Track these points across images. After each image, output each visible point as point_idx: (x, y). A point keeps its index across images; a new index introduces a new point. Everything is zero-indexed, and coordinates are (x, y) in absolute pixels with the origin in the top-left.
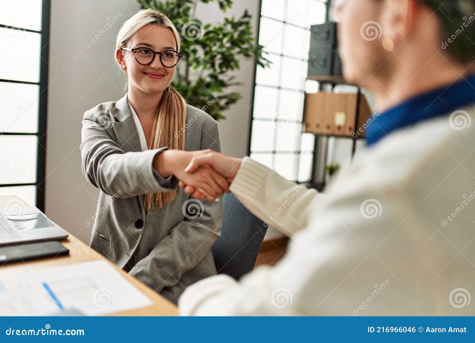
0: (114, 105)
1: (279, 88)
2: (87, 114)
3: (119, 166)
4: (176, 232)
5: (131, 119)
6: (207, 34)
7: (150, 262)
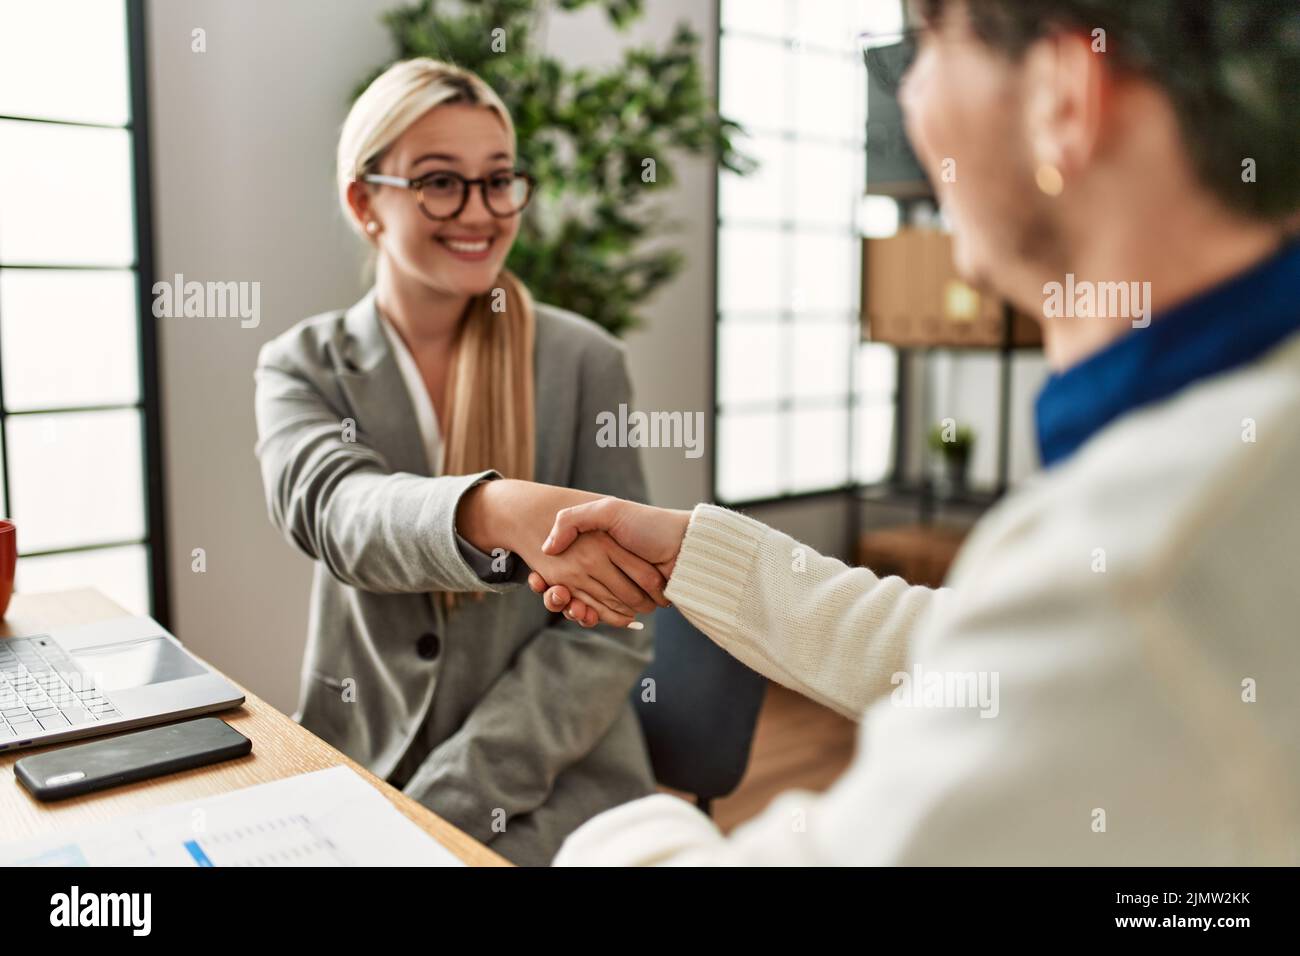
0: (340, 324)
1: (788, 227)
2: (269, 353)
3: (370, 521)
4: (530, 659)
5: (390, 363)
6: (582, 96)
7: (465, 752)
